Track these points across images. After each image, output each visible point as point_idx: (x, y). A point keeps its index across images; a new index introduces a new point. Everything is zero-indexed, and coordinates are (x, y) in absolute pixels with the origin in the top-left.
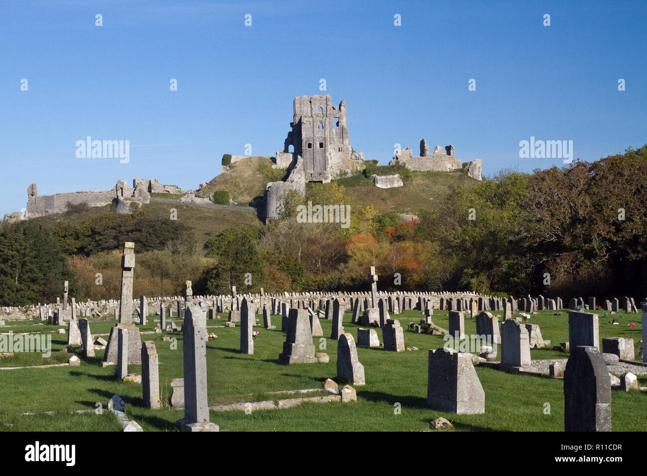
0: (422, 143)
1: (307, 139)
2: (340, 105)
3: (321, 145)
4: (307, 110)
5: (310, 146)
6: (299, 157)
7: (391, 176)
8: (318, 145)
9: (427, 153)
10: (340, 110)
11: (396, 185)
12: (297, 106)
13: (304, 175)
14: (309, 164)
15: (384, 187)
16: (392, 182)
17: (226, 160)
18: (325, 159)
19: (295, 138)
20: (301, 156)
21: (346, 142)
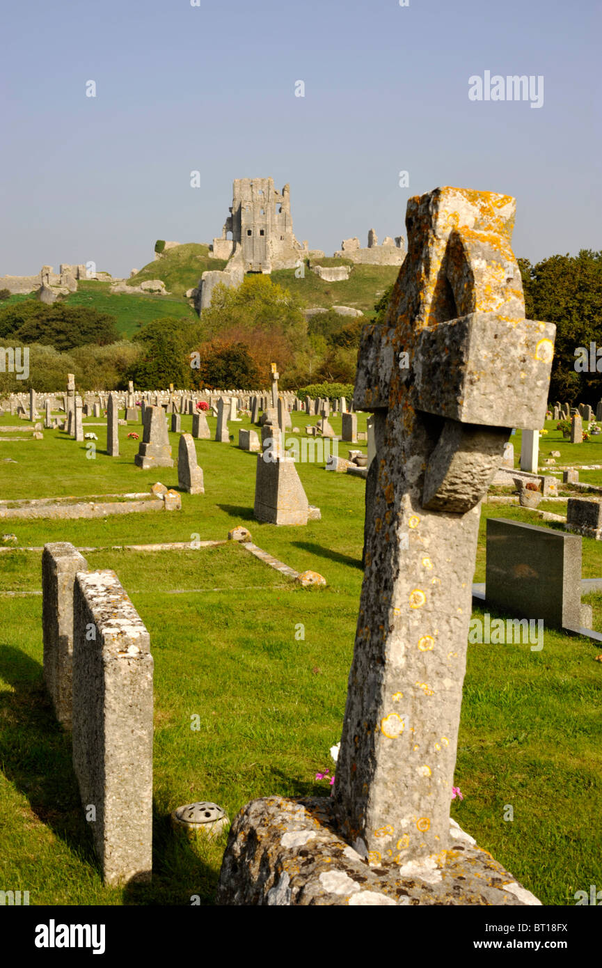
0: (371, 233)
1: (247, 226)
2: (283, 190)
3: (262, 233)
4: (247, 194)
5: (249, 233)
6: (238, 244)
7: (336, 268)
8: (259, 232)
9: (376, 244)
10: (283, 195)
11: (341, 278)
12: (237, 190)
13: (242, 264)
14: (248, 253)
15: (329, 280)
16: (337, 274)
17: (159, 247)
18: (266, 249)
19: (234, 223)
20: (240, 243)
21: (289, 230)
